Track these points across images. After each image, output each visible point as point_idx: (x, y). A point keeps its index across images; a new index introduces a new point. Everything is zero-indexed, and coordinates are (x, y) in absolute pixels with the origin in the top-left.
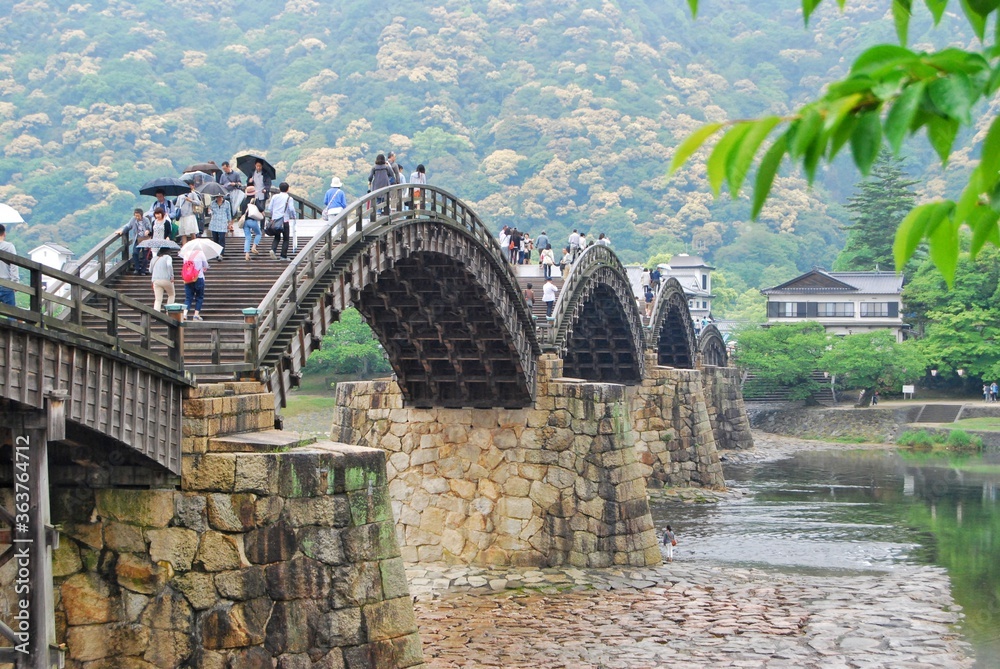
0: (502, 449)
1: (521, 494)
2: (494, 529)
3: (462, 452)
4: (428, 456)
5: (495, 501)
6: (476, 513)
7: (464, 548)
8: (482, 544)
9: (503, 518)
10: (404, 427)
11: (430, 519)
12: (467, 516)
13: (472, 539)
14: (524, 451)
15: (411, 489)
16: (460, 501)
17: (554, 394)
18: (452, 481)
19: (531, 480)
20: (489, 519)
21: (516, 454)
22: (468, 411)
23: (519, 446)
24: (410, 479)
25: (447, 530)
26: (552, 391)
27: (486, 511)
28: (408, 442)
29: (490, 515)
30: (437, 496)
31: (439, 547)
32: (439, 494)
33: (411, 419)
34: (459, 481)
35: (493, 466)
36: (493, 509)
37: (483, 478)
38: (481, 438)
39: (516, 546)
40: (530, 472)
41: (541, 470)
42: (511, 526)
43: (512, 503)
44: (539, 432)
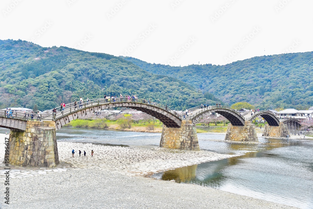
1: (178, 139)
2: (175, 144)
14: (179, 134)
16: (171, 140)
19: (180, 138)
25: (169, 144)
30: (169, 139)
31: (168, 146)
33: (167, 129)
34: (171, 137)
35: (175, 135)
36: (175, 141)
37: (174, 137)
39: (177, 146)
40: (180, 136)
41: (181, 136)
42: (177, 144)
43: (177, 141)
44: (181, 131)
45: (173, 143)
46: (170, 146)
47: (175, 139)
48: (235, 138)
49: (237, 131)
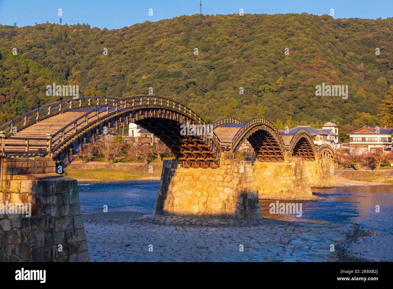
0: (210, 181)
1: (216, 196)
2: (207, 207)
3: (198, 182)
4: (188, 183)
5: (207, 198)
6: (201, 201)
8: (203, 211)
9: (210, 203)
10: (181, 174)
11: (187, 203)
14: (217, 182)
15: (182, 194)
16: (197, 197)
19: (219, 191)
22: (200, 169)
23: (215, 180)
24: (182, 190)
26: (226, 163)
28: (182, 178)
29: (206, 202)
32: (191, 195)
33: (183, 171)
34: (196, 191)
35: (207, 187)
37: (204, 190)
38: (204, 177)
40: (218, 188)
41: (222, 188)
43: (213, 199)
44: (222, 176)
45: (201, 205)
49: (270, 173)
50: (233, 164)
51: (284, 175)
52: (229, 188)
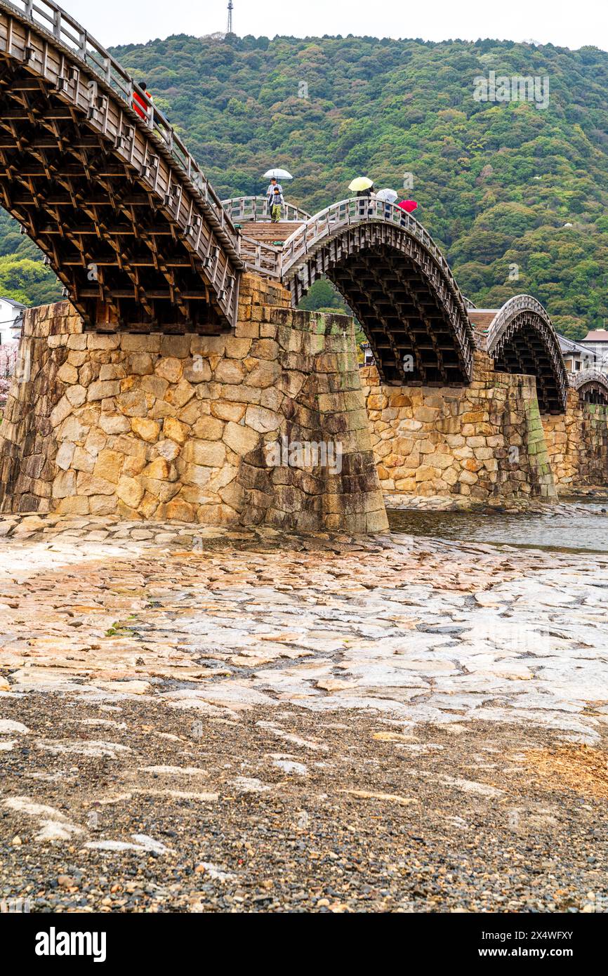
0: (193, 383)
1: (213, 437)
2: (178, 478)
3: (146, 386)
4: (108, 389)
5: (182, 445)
6: (159, 459)
7: (142, 499)
8: (163, 496)
9: (189, 466)
10: (83, 355)
11: (105, 464)
12: (148, 462)
13: (152, 490)
14: (219, 386)
15: (86, 429)
16: (140, 443)
17: (259, 318)
18: (134, 420)
19: (226, 421)
20: (173, 466)
21: (209, 389)
22: (154, 337)
23: (213, 379)
24: (86, 417)
25: (124, 478)
26: (257, 316)
27: (171, 457)
28: (86, 372)
29: (175, 461)
30: (115, 437)
31: (114, 498)
32: (118, 434)
33: (91, 346)
34: (140, 419)
35: (182, 403)
36: (179, 454)
37: (169, 416)
38: (169, 368)
39: (204, 500)
40: (225, 411)
41: (239, 409)
42: (198, 475)
43: (201, 448)
44: (238, 364)
45: (157, 471)
46: (132, 501)
47: (175, 430)
48: (398, 471)
49: (418, 425)
50: (284, 321)
51: (465, 432)
52: (265, 412)
